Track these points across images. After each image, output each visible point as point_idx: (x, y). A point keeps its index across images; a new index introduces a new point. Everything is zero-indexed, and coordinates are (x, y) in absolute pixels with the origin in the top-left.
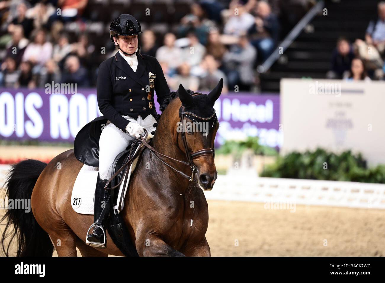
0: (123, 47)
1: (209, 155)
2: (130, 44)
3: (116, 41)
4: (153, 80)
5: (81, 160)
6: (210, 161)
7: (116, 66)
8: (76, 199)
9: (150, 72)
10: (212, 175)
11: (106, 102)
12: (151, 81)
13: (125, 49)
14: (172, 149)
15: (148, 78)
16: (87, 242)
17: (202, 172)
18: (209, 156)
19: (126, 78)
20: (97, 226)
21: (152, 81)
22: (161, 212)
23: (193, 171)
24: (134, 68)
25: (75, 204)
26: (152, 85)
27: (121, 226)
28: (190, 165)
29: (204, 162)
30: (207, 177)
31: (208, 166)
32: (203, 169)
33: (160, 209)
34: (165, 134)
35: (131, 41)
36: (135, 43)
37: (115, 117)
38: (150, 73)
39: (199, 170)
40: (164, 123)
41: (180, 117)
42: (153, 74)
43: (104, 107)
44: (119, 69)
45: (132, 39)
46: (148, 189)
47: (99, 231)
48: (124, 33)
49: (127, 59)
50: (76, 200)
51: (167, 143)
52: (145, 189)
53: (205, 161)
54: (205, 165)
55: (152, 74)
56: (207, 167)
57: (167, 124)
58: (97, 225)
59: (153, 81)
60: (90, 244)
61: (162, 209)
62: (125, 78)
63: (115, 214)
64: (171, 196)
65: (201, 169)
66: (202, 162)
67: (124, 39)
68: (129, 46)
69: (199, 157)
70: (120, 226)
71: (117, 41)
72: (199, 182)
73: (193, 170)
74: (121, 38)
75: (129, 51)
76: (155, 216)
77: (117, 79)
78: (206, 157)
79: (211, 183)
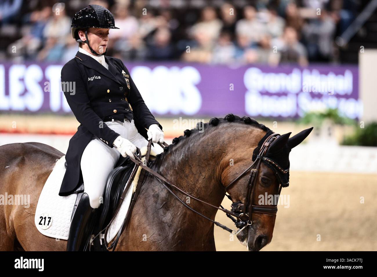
2: (104, 40)
7: (85, 66)
8: (43, 218)
13: (95, 47)
21: (127, 81)
25: (42, 224)
26: (129, 85)
35: (106, 37)
38: (124, 72)
44: (89, 68)
49: (95, 58)
50: (44, 220)
62: (100, 77)
68: (103, 43)
77: (89, 79)
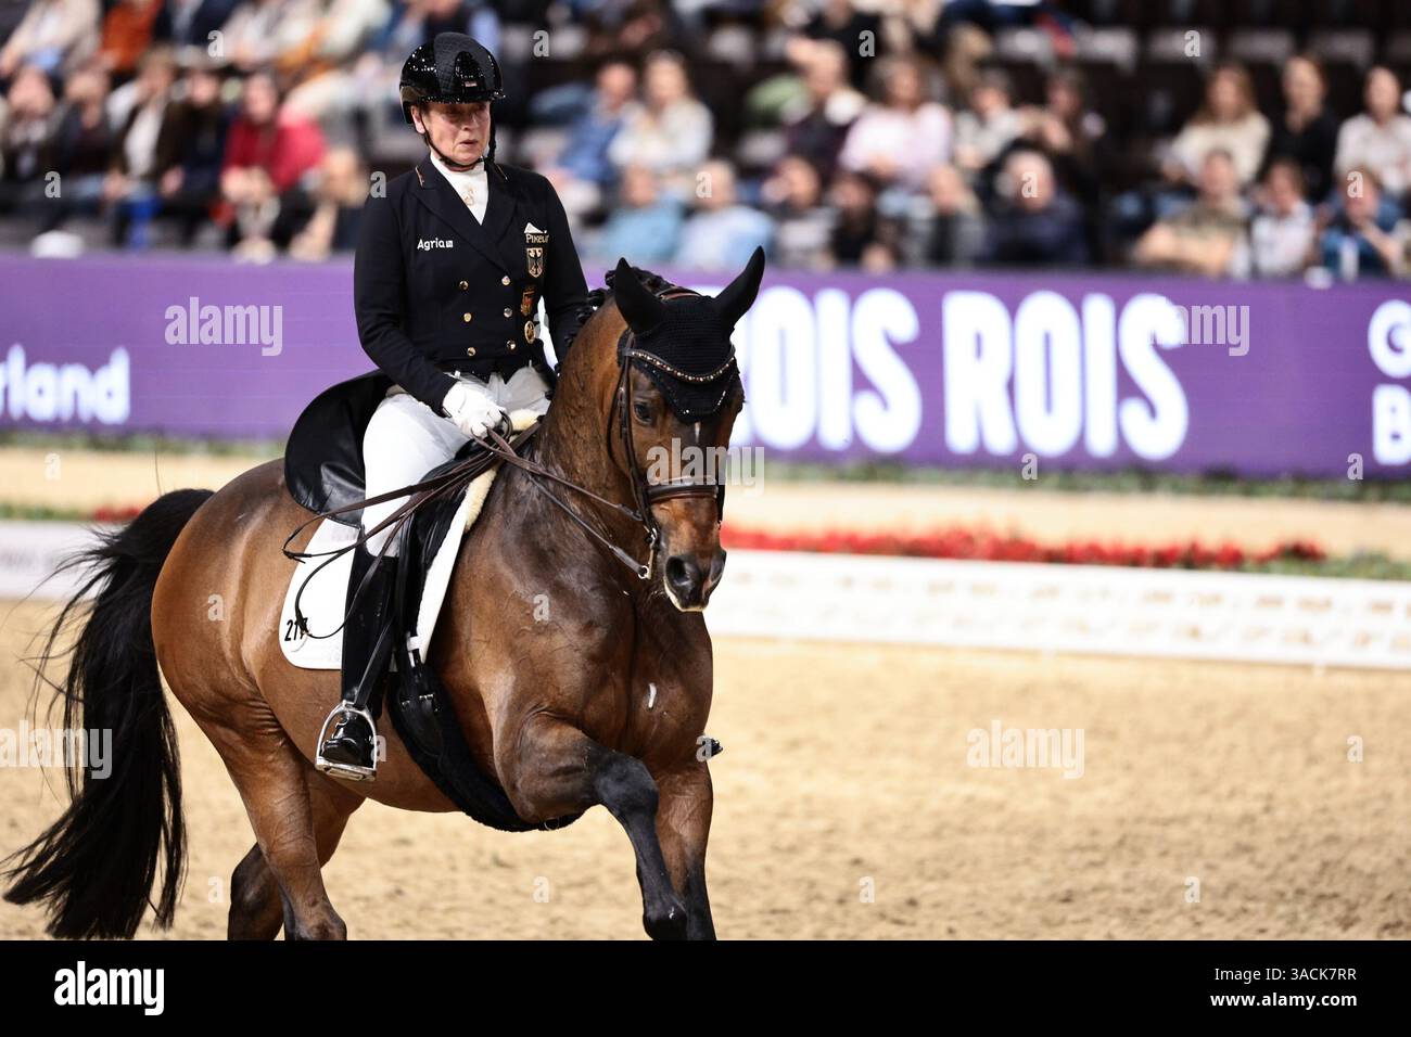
0: (441, 139)
1: (702, 497)
2: (466, 129)
3: (420, 119)
4: (537, 250)
5: (310, 504)
6: (702, 515)
7: (419, 202)
9: (529, 224)
10: (703, 563)
11: (383, 320)
12: (532, 255)
13: (447, 147)
14: (599, 455)
15: (525, 243)
16: (320, 762)
17: (675, 550)
18: (700, 500)
19: (451, 242)
20: (353, 710)
21: (536, 255)
22: (560, 641)
23: (652, 545)
24: (479, 211)
25: (290, 640)
26: (536, 267)
27: (433, 702)
28: (644, 523)
29: (683, 518)
30: (688, 567)
31: (695, 531)
32: (679, 543)
33: (555, 630)
34: (580, 407)
35: (469, 121)
36: (481, 129)
37: (409, 366)
38: (530, 229)
39: (668, 542)
40: (579, 371)
41: (619, 363)
42: (539, 232)
43: (376, 336)
44: (429, 211)
45: (474, 116)
46: (516, 570)
47: (357, 728)
48: (446, 95)
49: (457, 180)
51: (585, 433)
52: (507, 572)
53: (687, 516)
54: (685, 528)
55: (536, 231)
56: (691, 534)
57: (586, 376)
58: (354, 706)
59: (539, 254)
60: (327, 769)
61: (563, 632)
62: (450, 244)
63: (413, 664)
64: (592, 590)
65: (672, 539)
66: (677, 518)
67: (447, 113)
68: (464, 135)
69: (669, 500)
70: (429, 703)
71: (424, 119)
72: (665, 579)
73: (651, 542)
74: (438, 110)
75: (461, 155)
76: (540, 653)
77: (421, 245)
78: (688, 503)
79: (701, 589)
